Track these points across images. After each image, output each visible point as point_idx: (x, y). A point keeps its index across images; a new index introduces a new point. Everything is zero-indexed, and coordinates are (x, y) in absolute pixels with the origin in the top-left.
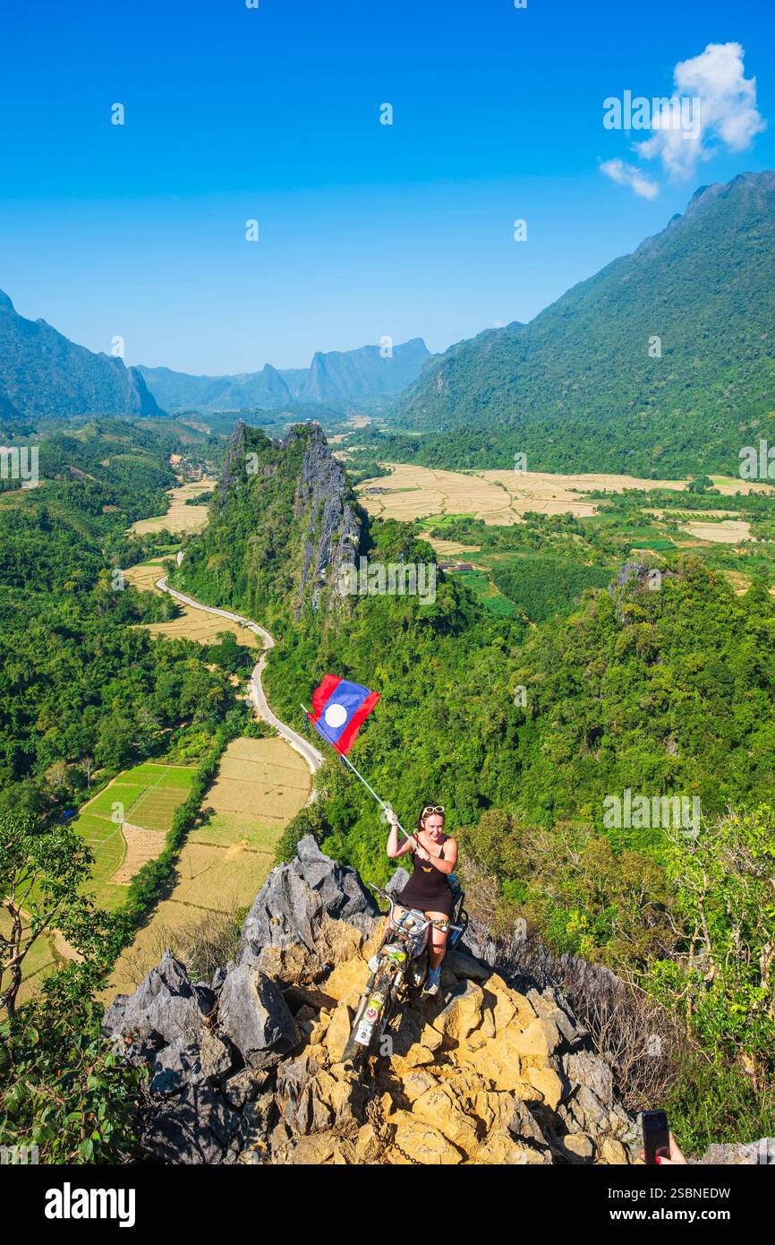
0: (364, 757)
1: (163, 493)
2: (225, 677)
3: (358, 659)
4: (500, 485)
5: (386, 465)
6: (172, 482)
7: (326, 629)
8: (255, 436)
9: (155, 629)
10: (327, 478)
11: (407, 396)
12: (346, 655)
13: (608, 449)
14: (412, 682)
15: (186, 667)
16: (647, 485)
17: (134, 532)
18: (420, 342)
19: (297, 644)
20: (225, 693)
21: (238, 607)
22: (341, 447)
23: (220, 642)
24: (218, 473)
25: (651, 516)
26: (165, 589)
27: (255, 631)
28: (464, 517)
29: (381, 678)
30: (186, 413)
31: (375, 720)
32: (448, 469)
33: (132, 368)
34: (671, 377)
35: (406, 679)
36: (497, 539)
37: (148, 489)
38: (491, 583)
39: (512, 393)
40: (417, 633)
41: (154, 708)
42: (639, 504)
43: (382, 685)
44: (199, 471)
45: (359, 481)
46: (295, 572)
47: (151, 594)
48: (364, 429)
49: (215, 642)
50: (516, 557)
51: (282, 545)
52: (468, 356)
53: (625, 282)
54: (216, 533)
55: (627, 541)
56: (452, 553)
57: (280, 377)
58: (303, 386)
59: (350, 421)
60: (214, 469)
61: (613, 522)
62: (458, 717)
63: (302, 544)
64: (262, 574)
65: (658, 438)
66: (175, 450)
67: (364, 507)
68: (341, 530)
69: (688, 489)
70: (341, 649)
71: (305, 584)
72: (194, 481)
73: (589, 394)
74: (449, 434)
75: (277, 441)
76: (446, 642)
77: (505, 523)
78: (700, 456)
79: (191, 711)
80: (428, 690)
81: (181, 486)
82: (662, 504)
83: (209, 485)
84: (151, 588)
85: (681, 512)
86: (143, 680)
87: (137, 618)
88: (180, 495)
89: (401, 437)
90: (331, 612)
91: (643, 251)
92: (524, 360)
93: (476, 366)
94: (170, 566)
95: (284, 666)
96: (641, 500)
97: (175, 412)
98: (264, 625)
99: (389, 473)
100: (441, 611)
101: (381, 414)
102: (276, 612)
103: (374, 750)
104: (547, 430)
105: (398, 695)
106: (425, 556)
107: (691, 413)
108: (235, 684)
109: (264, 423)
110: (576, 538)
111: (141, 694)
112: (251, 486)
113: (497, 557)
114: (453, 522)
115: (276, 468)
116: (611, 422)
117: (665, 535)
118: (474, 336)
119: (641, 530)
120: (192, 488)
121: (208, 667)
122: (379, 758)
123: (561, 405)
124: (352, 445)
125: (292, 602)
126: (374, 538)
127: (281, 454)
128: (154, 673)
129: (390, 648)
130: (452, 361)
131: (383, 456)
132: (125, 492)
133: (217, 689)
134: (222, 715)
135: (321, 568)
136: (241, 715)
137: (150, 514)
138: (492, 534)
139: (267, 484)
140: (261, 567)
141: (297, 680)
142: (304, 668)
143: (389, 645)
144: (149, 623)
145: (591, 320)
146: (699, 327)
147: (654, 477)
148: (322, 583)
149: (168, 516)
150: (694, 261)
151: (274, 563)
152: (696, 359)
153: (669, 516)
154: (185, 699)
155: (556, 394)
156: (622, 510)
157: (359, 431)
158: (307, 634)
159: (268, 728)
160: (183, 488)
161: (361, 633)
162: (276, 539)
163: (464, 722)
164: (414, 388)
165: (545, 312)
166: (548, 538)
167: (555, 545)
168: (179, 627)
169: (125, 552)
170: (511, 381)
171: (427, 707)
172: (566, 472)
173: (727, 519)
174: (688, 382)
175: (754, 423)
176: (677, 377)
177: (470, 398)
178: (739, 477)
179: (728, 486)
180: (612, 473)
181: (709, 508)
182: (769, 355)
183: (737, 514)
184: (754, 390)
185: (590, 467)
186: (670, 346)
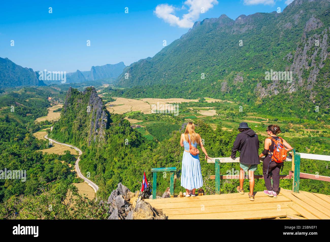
0: (111, 186)
1: (46, 109)
2: (67, 165)
3: (108, 156)
4: (147, 102)
5: (114, 98)
6: (49, 105)
7: (98, 148)
8: (75, 91)
9: (44, 151)
10: (97, 103)
11: (119, 78)
12: (105, 155)
13: (177, 91)
14: (125, 162)
15: (54, 162)
16: (188, 101)
17: (37, 121)
18: (123, 63)
19: (89, 153)
20: (67, 169)
21: (70, 143)
22: (101, 93)
23: (65, 154)
24: (63, 102)
25: (189, 109)
26: (47, 138)
27: (76, 150)
28: (138, 112)
29: (115, 161)
30: (53, 85)
31: (114, 174)
32: (132, 98)
33: (36, 72)
34: (192, 71)
35: (123, 161)
36: (147, 118)
37: (41, 108)
38: (146, 131)
39: (149, 76)
40: (126, 147)
41: (44, 176)
42: (186, 106)
43: (116, 163)
44: (57, 102)
45: (106, 103)
46: (88, 131)
47: (42, 140)
48: (107, 88)
49: (64, 154)
50: (153, 123)
51: (84, 123)
52: (136, 67)
53: (178, 46)
54: (63, 120)
55: (183, 117)
56: (135, 123)
57: (82, 74)
58: (88, 76)
59: (103, 86)
60: (62, 101)
61: (180, 112)
62: (139, 171)
63: (90, 122)
64: (78, 132)
65: (190, 88)
66: (50, 96)
67: (108, 110)
68: (102, 117)
69: (199, 102)
70: (103, 153)
71: (91, 134)
72: (56, 105)
73: (170, 76)
74: (132, 88)
75: (81, 92)
76: (134, 149)
77: (149, 113)
78: (201, 92)
79: (56, 176)
80: (130, 164)
81: (52, 106)
82: (192, 106)
83: (61, 106)
84: (43, 138)
85: (197, 108)
86: (41, 168)
87: (38, 148)
88: (51, 109)
89: (118, 90)
90: (99, 142)
91: (182, 38)
92: (152, 67)
93: (139, 69)
94: (49, 132)
95: (85, 160)
96: (187, 105)
97: (49, 85)
98: (79, 148)
99: (115, 100)
100: (133, 140)
101: (112, 83)
102: (83, 143)
103: (114, 184)
104: (159, 87)
105: (121, 166)
106: (127, 124)
107: (198, 81)
108: (70, 167)
109: (77, 87)
110: (170, 116)
111: (40, 172)
112: (74, 106)
113: (148, 123)
114: (134, 114)
115: (81, 100)
116: (177, 84)
117: (194, 114)
118: (138, 61)
119: (187, 114)
120: (55, 107)
121: (62, 162)
122: (116, 186)
123: (163, 80)
124: (104, 93)
125: (87, 140)
126: (112, 119)
127: (83, 96)
128: (44, 165)
129: (118, 152)
130: (132, 68)
131: (113, 96)
132: (34, 109)
133: (65, 169)
134: (66, 177)
135: (96, 129)
136: (73, 176)
137: (42, 115)
138: (146, 117)
139: (79, 105)
140: (78, 130)
141: (90, 164)
142: (92, 160)
143: (117, 151)
144: (42, 149)
145: (169, 56)
146: (198, 58)
147: (190, 99)
148: (97, 134)
149: (48, 116)
150: (196, 41)
151: (82, 129)
152: (198, 66)
153: (194, 109)
154: (54, 172)
155: (161, 77)
156: (182, 108)
157: (106, 88)
158: (92, 150)
159: (81, 179)
160: (52, 107)
161: (109, 148)
162: (82, 121)
163: (141, 172)
164: (121, 76)
165: (157, 54)
166: (162, 117)
167: (164, 119)
168: (51, 150)
169: (34, 128)
170: (149, 73)
171: (129, 169)
172: (165, 98)
173: (210, 109)
174: (197, 72)
175: (215, 83)
176: (194, 71)
177: (137, 78)
178: (212, 98)
179: (209, 100)
180: (178, 98)
181: (205, 106)
182: (217, 65)
183: (212, 108)
184: (214, 74)
185: (172, 97)
186: (191, 63)
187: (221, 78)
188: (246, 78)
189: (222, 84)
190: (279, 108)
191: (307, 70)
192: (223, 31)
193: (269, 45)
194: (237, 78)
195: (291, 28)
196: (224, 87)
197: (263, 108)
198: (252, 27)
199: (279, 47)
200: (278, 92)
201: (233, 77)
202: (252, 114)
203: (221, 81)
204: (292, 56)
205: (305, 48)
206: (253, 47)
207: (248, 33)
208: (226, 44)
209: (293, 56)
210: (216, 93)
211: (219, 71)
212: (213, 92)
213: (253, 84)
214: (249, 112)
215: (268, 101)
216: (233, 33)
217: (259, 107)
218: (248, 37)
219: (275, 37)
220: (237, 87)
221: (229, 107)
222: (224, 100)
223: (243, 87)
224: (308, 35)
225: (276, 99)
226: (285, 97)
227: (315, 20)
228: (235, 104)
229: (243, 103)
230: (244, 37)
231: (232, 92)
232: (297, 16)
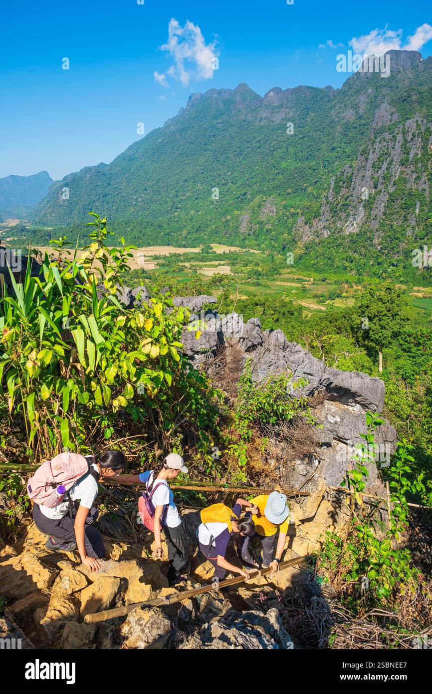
11: (41, 206)
13: (160, 233)
16: (181, 251)
25: (184, 266)
32: (71, 247)
34: (188, 194)
39: (105, 203)
42: (177, 261)
48: (15, 227)
52: (76, 182)
53: (159, 143)
59: (5, 222)
61: (165, 271)
65: (184, 226)
69: (201, 252)
73: (147, 203)
74: (70, 227)
78: (206, 234)
82: (189, 260)
89: (40, 231)
91: (167, 126)
92: (109, 185)
93: (80, 187)
96: (179, 258)
101: (26, 218)
104: (126, 224)
107: (199, 213)
116: (160, 218)
117: (192, 275)
118: (79, 171)
119: (179, 274)
123: (133, 210)
124: (7, 236)
130: (67, 185)
131: (30, 242)
145: (144, 162)
146: (199, 168)
147: (184, 246)
150: (193, 133)
152: (199, 184)
153: (193, 266)
155: (129, 204)
156: (169, 264)
157: (13, 228)
164: (45, 202)
165: (119, 157)
170: (104, 197)
173: (220, 265)
174: (196, 197)
175: (229, 217)
176: (191, 194)
177: (81, 207)
178: (224, 244)
179: (219, 249)
180: (163, 245)
181: (212, 260)
182: (232, 183)
183: (224, 262)
184: (227, 201)
185: (152, 243)
186: (186, 178)
187: (239, 208)
188: (281, 208)
189: (241, 218)
191: (371, 194)
192: (242, 117)
193: (319, 150)
194: (265, 209)
195: (353, 119)
196: (244, 224)
197: (306, 260)
198: (291, 113)
199: (334, 154)
200: (329, 233)
201: (259, 206)
202: (289, 270)
203: (239, 213)
204: (351, 170)
205: (371, 156)
206: (292, 151)
208: (248, 142)
209: (353, 170)
210: (230, 235)
211: (236, 194)
212: (226, 234)
213: (291, 220)
214: (284, 268)
215: (314, 249)
216: (260, 121)
217: (299, 259)
219: (328, 135)
220: (265, 224)
221: (252, 261)
222: (245, 247)
223: (275, 224)
224: (378, 133)
225: (325, 244)
226: (339, 241)
227: (388, 107)
228: (263, 255)
229: (275, 253)
230: (279, 131)
231: (258, 233)
232: (363, 99)
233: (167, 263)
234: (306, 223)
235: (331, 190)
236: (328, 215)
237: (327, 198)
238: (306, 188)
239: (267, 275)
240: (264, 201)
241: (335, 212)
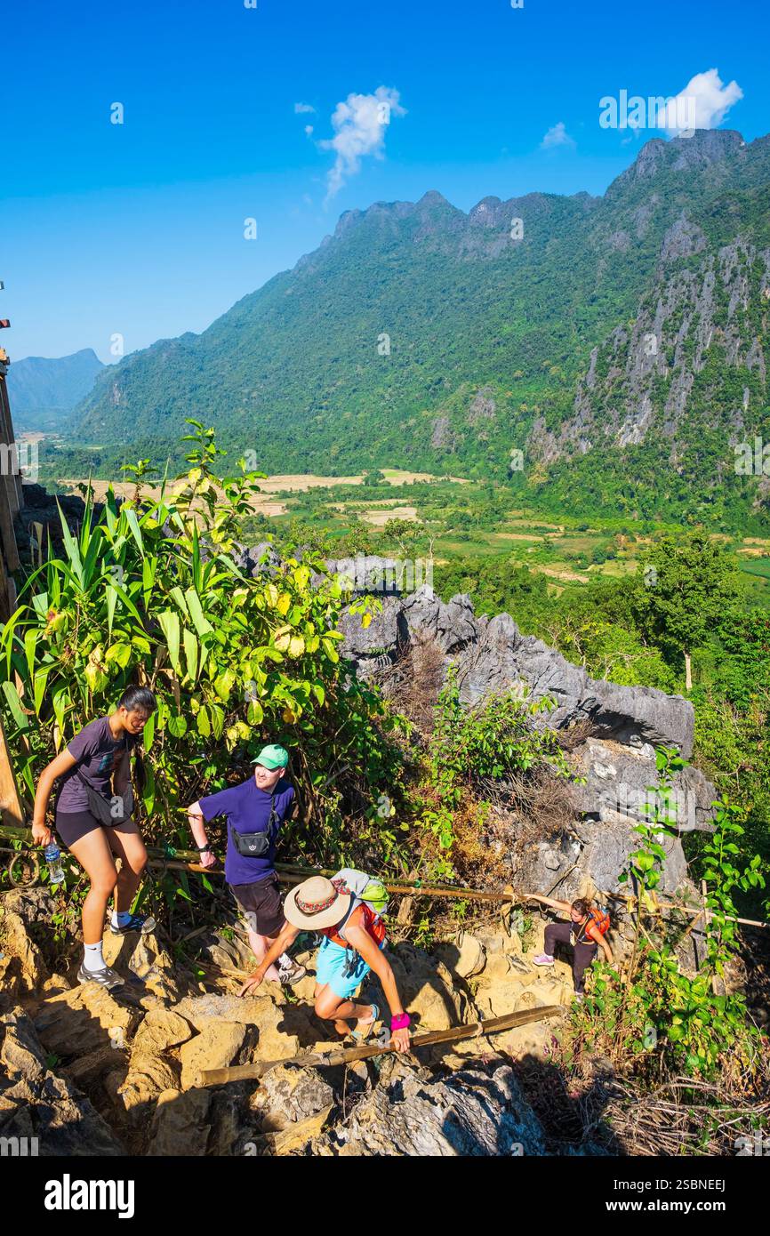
5: (66, 481)
11: (83, 409)
13: (291, 452)
16: (329, 482)
18: (91, 353)
25: (334, 509)
34: (339, 383)
39: (193, 402)
42: (322, 500)
52: (143, 366)
53: (288, 296)
61: (301, 518)
65: (334, 439)
69: (364, 483)
73: (268, 401)
74: (133, 445)
78: (372, 453)
82: (344, 498)
85: (359, 504)
89: (80, 452)
91: (301, 267)
92: (201, 370)
93: (152, 377)
96: (325, 496)
101: (55, 430)
104: (232, 437)
107: (360, 416)
116: (291, 427)
117: (348, 525)
118: (148, 347)
119: (326, 523)
123: (242, 413)
130: (126, 371)
131: (63, 472)
145: (261, 330)
147: (334, 475)
150: (346, 278)
153: (349, 508)
155: (237, 402)
156: (308, 506)
164: (90, 401)
165: (218, 322)
170: (191, 391)
173: (397, 506)
174: (354, 387)
175: (412, 422)
176: (344, 383)
177: (151, 409)
178: (405, 470)
179: (396, 478)
180: (297, 473)
181: (383, 498)
182: (417, 362)
184: (409, 393)
185: (276, 470)
186: (336, 355)
187: (430, 406)
188: (504, 404)
189: (433, 423)
190: (592, 491)
191: (662, 377)
192: (433, 248)
193: (569, 301)
194: (476, 405)
195: (626, 248)
196: (439, 434)
197: (551, 494)
199: (595, 308)
200: (590, 446)
201: (465, 402)
202: (520, 513)
203: (429, 414)
204: (625, 335)
205: (660, 311)
206: (522, 305)
207: (509, 260)
208: (444, 292)
209: (629, 335)
210: (415, 453)
211: (424, 382)
212: (407, 451)
213: (522, 424)
214: (511, 509)
215: (564, 474)
217: (539, 493)
218: (509, 273)
219: (584, 276)
220: (477, 433)
221: (455, 497)
222: (442, 474)
223: (495, 431)
224: (673, 269)
225: (584, 465)
226: (609, 460)
227: (688, 226)
228: (474, 488)
229: (495, 482)
230: (497, 272)
231: (465, 449)
232: (643, 212)
233: (306, 503)
234: (549, 430)
235: (592, 371)
236: (587, 415)
237: (584, 384)
238: (547, 369)
239: (480, 521)
240: (474, 393)
241: (600, 409)
